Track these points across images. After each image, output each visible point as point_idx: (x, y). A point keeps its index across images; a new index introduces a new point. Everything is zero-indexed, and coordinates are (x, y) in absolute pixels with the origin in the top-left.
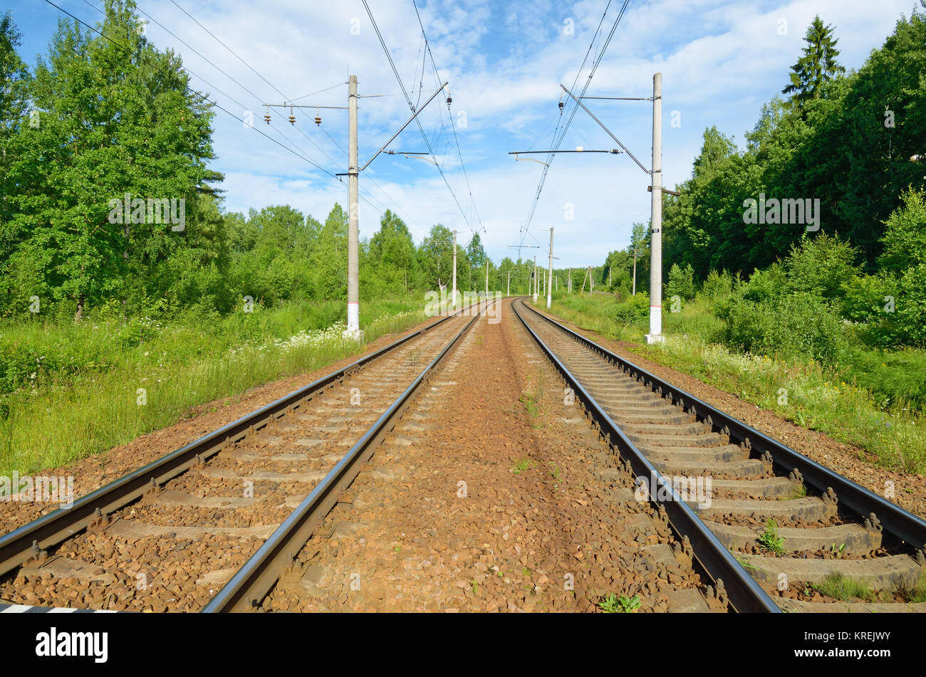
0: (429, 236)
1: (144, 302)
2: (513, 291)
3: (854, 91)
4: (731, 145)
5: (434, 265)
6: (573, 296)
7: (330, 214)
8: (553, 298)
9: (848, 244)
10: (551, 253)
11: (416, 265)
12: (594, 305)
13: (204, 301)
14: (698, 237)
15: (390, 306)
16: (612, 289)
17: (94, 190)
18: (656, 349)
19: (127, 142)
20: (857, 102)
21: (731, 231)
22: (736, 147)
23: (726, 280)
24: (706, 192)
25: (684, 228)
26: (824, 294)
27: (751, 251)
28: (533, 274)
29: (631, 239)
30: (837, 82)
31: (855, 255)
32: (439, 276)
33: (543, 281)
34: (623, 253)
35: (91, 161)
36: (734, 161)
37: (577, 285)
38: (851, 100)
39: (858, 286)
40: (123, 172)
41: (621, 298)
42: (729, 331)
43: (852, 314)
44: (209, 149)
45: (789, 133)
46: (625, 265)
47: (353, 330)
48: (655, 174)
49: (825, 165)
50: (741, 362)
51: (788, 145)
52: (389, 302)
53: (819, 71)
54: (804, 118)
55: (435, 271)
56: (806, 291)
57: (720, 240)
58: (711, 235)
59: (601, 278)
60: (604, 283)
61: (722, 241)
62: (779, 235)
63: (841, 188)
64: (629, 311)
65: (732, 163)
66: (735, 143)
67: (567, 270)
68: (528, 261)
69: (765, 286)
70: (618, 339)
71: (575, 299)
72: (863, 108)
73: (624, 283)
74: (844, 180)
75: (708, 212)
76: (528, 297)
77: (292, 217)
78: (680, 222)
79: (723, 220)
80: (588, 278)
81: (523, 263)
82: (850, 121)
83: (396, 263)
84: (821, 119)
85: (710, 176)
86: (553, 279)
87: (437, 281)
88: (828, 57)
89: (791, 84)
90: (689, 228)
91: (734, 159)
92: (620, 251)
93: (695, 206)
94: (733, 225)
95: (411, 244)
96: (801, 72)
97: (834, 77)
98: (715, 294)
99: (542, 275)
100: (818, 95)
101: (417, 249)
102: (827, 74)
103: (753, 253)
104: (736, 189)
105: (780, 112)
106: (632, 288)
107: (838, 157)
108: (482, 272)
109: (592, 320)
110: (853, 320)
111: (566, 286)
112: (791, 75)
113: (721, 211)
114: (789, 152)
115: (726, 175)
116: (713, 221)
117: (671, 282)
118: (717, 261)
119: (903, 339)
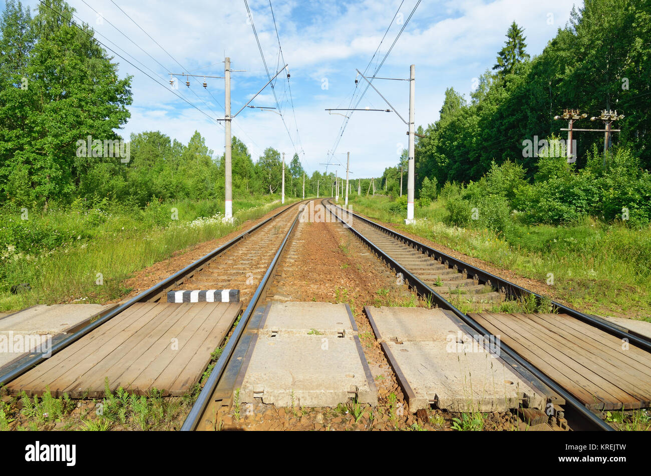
0: (263, 155)
1: (96, 199)
2: (321, 194)
3: (532, 72)
4: (463, 100)
5: (267, 176)
6: (362, 197)
7: (192, 139)
8: (349, 199)
9: (521, 167)
10: (348, 169)
11: (255, 176)
12: (375, 203)
13: (132, 199)
14: (441, 159)
15: (241, 204)
16: (387, 193)
17: (60, 127)
18: (410, 226)
19: (78, 96)
20: (534, 78)
21: (461, 156)
22: (465, 101)
23: (455, 187)
24: (446, 131)
25: (433, 153)
26: (506, 196)
27: (472, 169)
28: (335, 182)
29: (400, 159)
30: (525, 64)
31: (525, 173)
32: (270, 183)
33: (341, 187)
34: (395, 169)
35: (55, 108)
36: (464, 111)
37: (364, 190)
38: (531, 76)
39: (522, 191)
40: (78, 116)
41: (393, 199)
42: (451, 217)
43: (518, 207)
44: (130, 100)
45: (495, 95)
46: (396, 177)
47: (228, 217)
48: (411, 125)
49: (514, 117)
50: (451, 231)
51: (494, 104)
52: (240, 201)
53: (514, 57)
54: (505, 86)
55: (268, 179)
56: (496, 194)
57: (454, 162)
58: (449, 159)
59: (380, 186)
60: (382, 189)
61: (455, 162)
62: (488, 160)
63: (523, 131)
64: (397, 207)
65: (462, 112)
66: (465, 99)
67: (358, 180)
68: (331, 173)
69: (475, 191)
70: (389, 222)
71: (364, 200)
72: (537, 83)
73: (394, 189)
74: (525, 127)
75: (447, 144)
76: (331, 198)
77: (161, 140)
78: (430, 149)
79: (456, 149)
80: (372, 185)
81: (328, 174)
82: (528, 91)
83: (241, 174)
84: (513, 88)
85: (449, 120)
86: (349, 186)
87: (269, 187)
88: (520, 48)
89: (498, 64)
90: (436, 154)
91: (464, 109)
92: (393, 167)
93: (439, 140)
94: (462, 152)
95: (250, 161)
96: (503, 57)
97: (523, 61)
98: (449, 196)
99: (340, 183)
100: (513, 72)
101: (255, 165)
102: (519, 59)
103: (474, 170)
104: (464, 129)
105: (491, 80)
106: (400, 192)
107: (522, 112)
108: (299, 181)
109: (374, 212)
110: (518, 210)
111: (357, 191)
112: (498, 58)
113: (455, 143)
114: (495, 108)
115: (458, 120)
116: (450, 149)
117: (423, 188)
118: (452, 175)
119: (541, 220)
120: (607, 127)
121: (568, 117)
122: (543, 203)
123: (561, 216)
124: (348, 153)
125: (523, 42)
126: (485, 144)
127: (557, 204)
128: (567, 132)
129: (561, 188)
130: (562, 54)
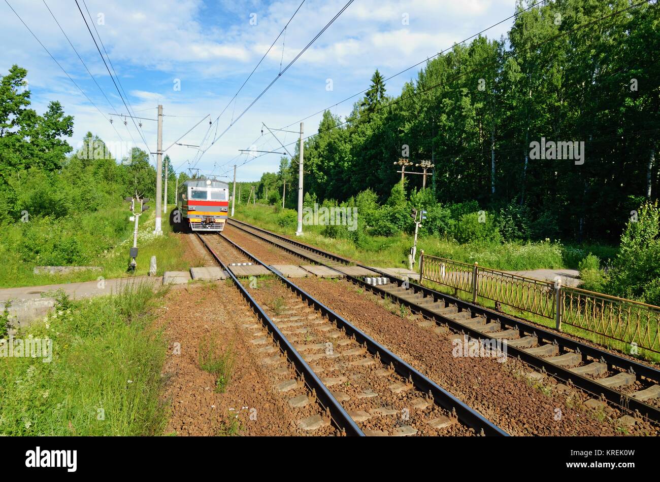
4: (339, 121)
5: (133, 179)
6: (244, 206)
12: (261, 214)
14: (320, 176)
16: (269, 204)
18: (300, 237)
21: (336, 175)
23: (332, 204)
29: (279, 167)
30: (384, 106)
32: (136, 187)
34: (274, 175)
36: (339, 134)
37: (245, 198)
41: (277, 210)
46: (276, 185)
53: (377, 98)
54: (369, 122)
55: (134, 183)
57: (331, 179)
58: (327, 176)
64: (285, 220)
66: (341, 121)
75: (325, 163)
79: (332, 168)
80: (252, 194)
83: (107, 178)
84: (375, 127)
85: (327, 141)
87: (134, 191)
88: (381, 92)
89: (365, 102)
90: (315, 171)
91: (339, 132)
92: (271, 173)
93: (318, 158)
94: (337, 172)
96: (369, 97)
97: (383, 103)
100: (376, 111)
102: (380, 101)
104: (339, 151)
105: (359, 115)
112: (365, 97)
113: (332, 163)
115: (334, 142)
116: (328, 168)
117: (305, 202)
119: (380, 234)
120: (425, 171)
121: (401, 164)
122: (381, 222)
123: (390, 231)
124: (235, 166)
125: (384, 88)
126: (354, 169)
127: (389, 224)
128: (401, 173)
129: (391, 214)
130: (403, 113)
